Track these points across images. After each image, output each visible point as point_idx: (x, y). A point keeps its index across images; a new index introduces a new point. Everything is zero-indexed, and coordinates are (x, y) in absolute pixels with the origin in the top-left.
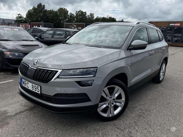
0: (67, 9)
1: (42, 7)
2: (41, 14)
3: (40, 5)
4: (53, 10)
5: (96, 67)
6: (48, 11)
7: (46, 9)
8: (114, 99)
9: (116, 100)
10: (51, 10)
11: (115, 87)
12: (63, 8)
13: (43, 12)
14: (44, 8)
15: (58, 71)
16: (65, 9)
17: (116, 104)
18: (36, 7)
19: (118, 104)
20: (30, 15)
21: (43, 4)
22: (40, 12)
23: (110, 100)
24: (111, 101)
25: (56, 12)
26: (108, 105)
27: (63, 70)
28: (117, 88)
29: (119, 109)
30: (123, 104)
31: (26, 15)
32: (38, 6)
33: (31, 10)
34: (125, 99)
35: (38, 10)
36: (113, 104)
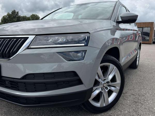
0: (39, 16)
1: (16, 13)
2: (15, 19)
3: (14, 12)
4: (26, 17)
5: (88, 33)
6: (22, 17)
7: (19, 15)
8: (108, 82)
9: (110, 84)
10: (24, 16)
11: (109, 66)
12: (35, 15)
13: (17, 17)
14: (18, 14)
15: (28, 38)
16: (37, 15)
17: (110, 89)
18: (10, 13)
19: (113, 88)
20: (5, 20)
21: (17, 11)
22: (14, 18)
23: (103, 83)
24: (105, 85)
25: (29, 17)
26: (101, 90)
27: (36, 35)
28: (111, 66)
29: (114, 96)
30: (118, 88)
31: (1, 20)
32: (12, 13)
33: (5, 15)
34: (120, 82)
35: (12, 16)
36: (106, 88)
